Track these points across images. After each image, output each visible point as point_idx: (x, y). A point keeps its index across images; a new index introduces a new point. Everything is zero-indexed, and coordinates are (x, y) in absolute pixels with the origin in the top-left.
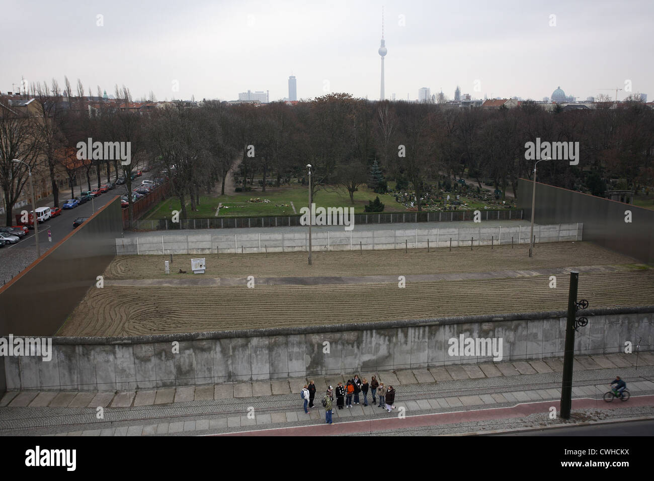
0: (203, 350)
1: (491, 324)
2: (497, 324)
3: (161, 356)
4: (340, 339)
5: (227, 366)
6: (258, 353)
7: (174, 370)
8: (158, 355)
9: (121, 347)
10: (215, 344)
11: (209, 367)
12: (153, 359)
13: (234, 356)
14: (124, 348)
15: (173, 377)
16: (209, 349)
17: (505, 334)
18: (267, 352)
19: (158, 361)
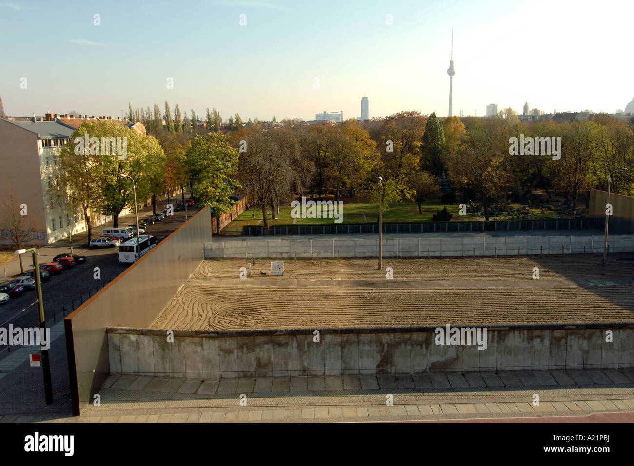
0: (280, 345)
1: (563, 331)
2: (569, 331)
3: (243, 349)
4: (410, 339)
5: (302, 361)
6: (331, 349)
7: (254, 363)
8: (241, 347)
9: (208, 340)
10: (292, 340)
11: (286, 361)
12: (235, 351)
13: (309, 351)
14: (211, 341)
15: (253, 369)
16: (286, 345)
17: (578, 343)
18: (340, 349)
19: (240, 354)
